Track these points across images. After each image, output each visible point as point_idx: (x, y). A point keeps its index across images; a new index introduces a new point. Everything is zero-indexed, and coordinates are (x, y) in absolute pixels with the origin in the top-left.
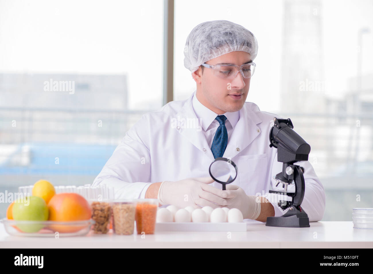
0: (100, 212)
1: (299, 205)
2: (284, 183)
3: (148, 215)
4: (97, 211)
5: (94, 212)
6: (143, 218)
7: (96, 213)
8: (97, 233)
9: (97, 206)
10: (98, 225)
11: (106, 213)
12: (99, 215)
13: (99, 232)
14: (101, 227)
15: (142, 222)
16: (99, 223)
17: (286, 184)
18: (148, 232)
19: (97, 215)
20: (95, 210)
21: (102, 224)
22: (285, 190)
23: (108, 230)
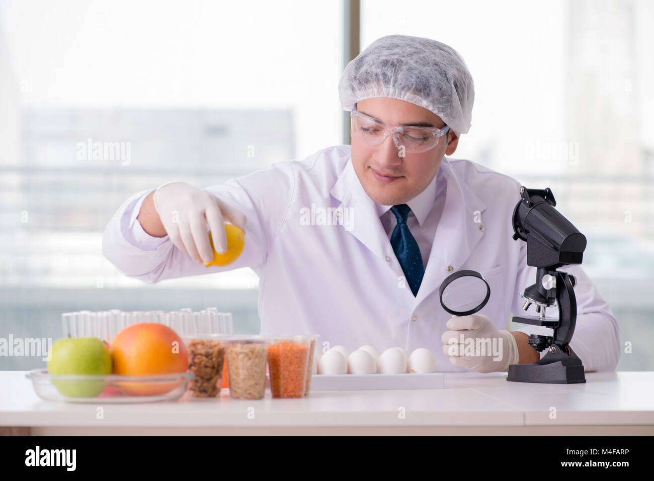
0: (204, 358)
1: (567, 344)
2: (540, 304)
3: (291, 363)
4: (199, 357)
5: (193, 359)
6: (282, 369)
7: (196, 361)
8: (198, 396)
9: (199, 347)
10: (200, 381)
11: (214, 360)
12: (203, 363)
13: (203, 394)
14: (205, 384)
15: (281, 377)
16: (202, 378)
17: (542, 306)
18: (292, 394)
19: (200, 363)
20: (195, 355)
21: (209, 380)
22: (541, 316)
23: (219, 390)
